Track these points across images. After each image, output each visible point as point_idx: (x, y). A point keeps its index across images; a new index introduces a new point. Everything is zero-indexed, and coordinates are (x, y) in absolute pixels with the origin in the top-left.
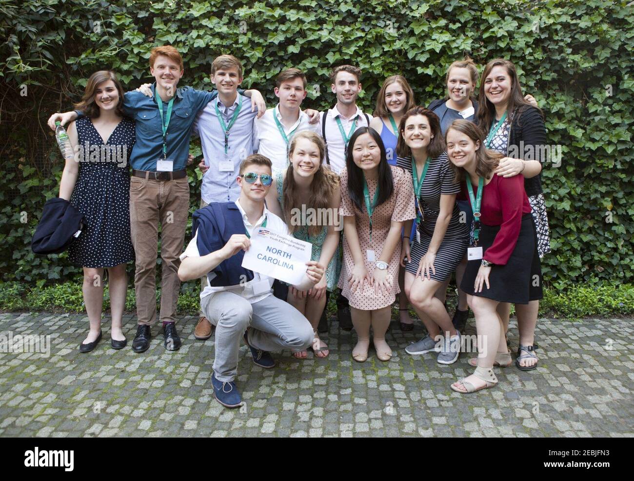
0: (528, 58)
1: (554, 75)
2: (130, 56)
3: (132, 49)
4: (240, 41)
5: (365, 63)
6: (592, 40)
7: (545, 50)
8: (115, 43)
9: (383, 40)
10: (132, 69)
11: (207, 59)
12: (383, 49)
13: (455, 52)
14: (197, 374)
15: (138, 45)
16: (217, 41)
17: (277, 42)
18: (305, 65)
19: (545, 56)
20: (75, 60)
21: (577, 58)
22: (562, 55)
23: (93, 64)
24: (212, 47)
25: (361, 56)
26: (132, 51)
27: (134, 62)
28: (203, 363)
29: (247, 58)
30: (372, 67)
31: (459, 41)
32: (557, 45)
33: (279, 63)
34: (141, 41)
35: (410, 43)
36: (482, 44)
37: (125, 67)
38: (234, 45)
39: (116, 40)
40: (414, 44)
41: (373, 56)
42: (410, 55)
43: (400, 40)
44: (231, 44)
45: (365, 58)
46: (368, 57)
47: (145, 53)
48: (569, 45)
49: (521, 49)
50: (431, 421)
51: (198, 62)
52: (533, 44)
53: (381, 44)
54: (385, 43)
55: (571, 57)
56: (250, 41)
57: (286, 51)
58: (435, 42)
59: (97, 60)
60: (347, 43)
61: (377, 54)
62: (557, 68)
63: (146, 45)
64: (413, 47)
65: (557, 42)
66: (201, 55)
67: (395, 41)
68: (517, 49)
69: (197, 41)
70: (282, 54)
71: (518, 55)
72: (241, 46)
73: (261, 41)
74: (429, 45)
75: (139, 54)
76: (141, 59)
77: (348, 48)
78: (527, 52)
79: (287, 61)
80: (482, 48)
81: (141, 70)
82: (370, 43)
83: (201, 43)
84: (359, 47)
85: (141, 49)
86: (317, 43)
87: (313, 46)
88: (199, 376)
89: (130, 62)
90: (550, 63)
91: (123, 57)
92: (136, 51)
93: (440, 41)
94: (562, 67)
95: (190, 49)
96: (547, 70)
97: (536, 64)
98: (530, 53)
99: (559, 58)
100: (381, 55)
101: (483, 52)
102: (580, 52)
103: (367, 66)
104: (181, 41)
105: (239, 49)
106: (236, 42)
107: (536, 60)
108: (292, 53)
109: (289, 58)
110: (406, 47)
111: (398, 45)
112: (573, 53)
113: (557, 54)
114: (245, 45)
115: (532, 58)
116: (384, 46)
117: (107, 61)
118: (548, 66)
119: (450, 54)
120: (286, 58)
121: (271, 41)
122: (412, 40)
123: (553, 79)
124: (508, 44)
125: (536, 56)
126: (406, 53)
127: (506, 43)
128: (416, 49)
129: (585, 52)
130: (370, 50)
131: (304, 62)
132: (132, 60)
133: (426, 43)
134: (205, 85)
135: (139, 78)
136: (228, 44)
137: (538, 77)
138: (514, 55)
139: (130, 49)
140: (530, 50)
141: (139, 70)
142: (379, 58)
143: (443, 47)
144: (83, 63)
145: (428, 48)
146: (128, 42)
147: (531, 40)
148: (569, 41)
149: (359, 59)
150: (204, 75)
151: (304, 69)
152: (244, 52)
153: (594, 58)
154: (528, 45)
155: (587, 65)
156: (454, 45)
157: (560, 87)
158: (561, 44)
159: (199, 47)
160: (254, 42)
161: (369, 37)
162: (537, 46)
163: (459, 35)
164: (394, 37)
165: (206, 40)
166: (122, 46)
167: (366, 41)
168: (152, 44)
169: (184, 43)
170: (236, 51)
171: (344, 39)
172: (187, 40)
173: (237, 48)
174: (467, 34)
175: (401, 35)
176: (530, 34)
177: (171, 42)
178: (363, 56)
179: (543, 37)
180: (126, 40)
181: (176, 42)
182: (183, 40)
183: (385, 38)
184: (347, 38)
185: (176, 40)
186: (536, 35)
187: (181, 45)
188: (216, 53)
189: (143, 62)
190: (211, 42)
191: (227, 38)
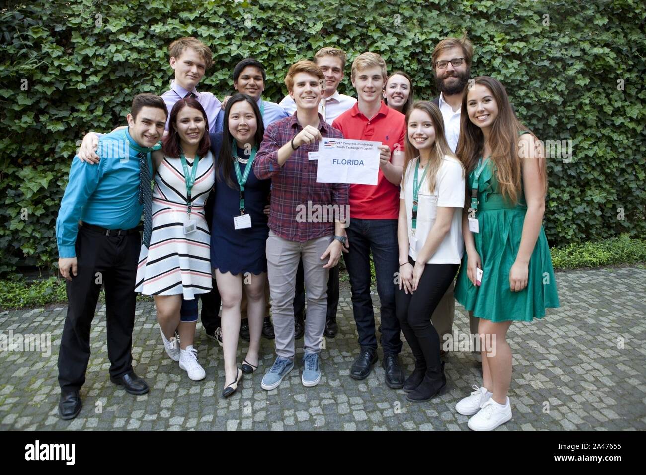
0: (406, 68)
1: (427, 83)
2: (50, 68)
3: (52, 61)
4: (157, 55)
5: (270, 74)
7: (419, 62)
8: (34, 56)
9: (285, 54)
10: (53, 81)
11: (126, 72)
12: (285, 61)
14: (141, 354)
15: (59, 57)
16: (135, 55)
18: (216, 76)
19: (419, 67)
23: (13, 76)
24: (130, 61)
25: (266, 68)
26: (52, 63)
27: (54, 74)
28: (145, 344)
29: (164, 71)
30: (276, 78)
32: (429, 58)
34: (60, 54)
37: (47, 79)
38: (151, 59)
39: (35, 53)
40: (312, 57)
41: (277, 68)
43: (299, 54)
44: (149, 58)
45: (270, 70)
46: (273, 69)
47: (66, 66)
49: (400, 61)
50: (338, 373)
51: (118, 74)
52: (410, 56)
53: (283, 57)
54: (286, 56)
59: (17, 72)
61: (280, 67)
62: (429, 76)
63: (65, 58)
65: (429, 55)
66: (120, 68)
67: (294, 55)
68: (397, 61)
69: (115, 55)
71: (398, 66)
72: (158, 60)
75: (59, 66)
76: (62, 70)
78: (405, 64)
81: (63, 82)
82: (273, 56)
83: (120, 57)
84: (264, 60)
85: (62, 61)
86: (226, 57)
87: (223, 59)
88: (143, 355)
89: (50, 74)
90: (424, 72)
91: (44, 69)
92: (56, 63)
95: (110, 63)
96: (422, 79)
97: (412, 73)
100: (283, 67)
103: (272, 77)
104: (100, 55)
105: (156, 62)
106: (153, 56)
107: (413, 70)
114: (161, 59)
115: (409, 68)
116: (285, 59)
117: (27, 72)
118: (422, 75)
122: (310, 55)
123: (427, 86)
124: (390, 57)
125: (412, 66)
127: (388, 56)
130: (274, 62)
131: (216, 73)
132: (53, 72)
134: (126, 95)
135: (61, 89)
136: (145, 58)
138: (394, 66)
139: (50, 62)
140: (407, 62)
141: (61, 82)
142: (282, 69)
144: (3, 74)
146: (48, 55)
147: (408, 53)
150: (124, 85)
151: (216, 81)
152: (161, 65)
154: (405, 58)
157: (432, 92)
159: (118, 61)
161: (272, 51)
162: (413, 58)
163: (348, 48)
164: (294, 51)
165: (125, 54)
166: (42, 59)
167: (270, 55)
168: (71, 57)
169: (104, 57)
170: (154, 64)
171: (251, 54)
172: (105, 53)
173: (154, 62)
174: (355, 48)
175: (300, 49)
176: (407, 48)
177: (91, 55)
178: (268, 68)
179: (417, 51)
180: (45, 53)
181: (95, 56)
182: (102, 54)
183: (286, 52)
184: (253, 52)
185: (95, 53)
186: (412, 49)
187: (100, 58)
188: (135, 66)
189: (64, 74)
190: (129, 56)
191: (145, 52)
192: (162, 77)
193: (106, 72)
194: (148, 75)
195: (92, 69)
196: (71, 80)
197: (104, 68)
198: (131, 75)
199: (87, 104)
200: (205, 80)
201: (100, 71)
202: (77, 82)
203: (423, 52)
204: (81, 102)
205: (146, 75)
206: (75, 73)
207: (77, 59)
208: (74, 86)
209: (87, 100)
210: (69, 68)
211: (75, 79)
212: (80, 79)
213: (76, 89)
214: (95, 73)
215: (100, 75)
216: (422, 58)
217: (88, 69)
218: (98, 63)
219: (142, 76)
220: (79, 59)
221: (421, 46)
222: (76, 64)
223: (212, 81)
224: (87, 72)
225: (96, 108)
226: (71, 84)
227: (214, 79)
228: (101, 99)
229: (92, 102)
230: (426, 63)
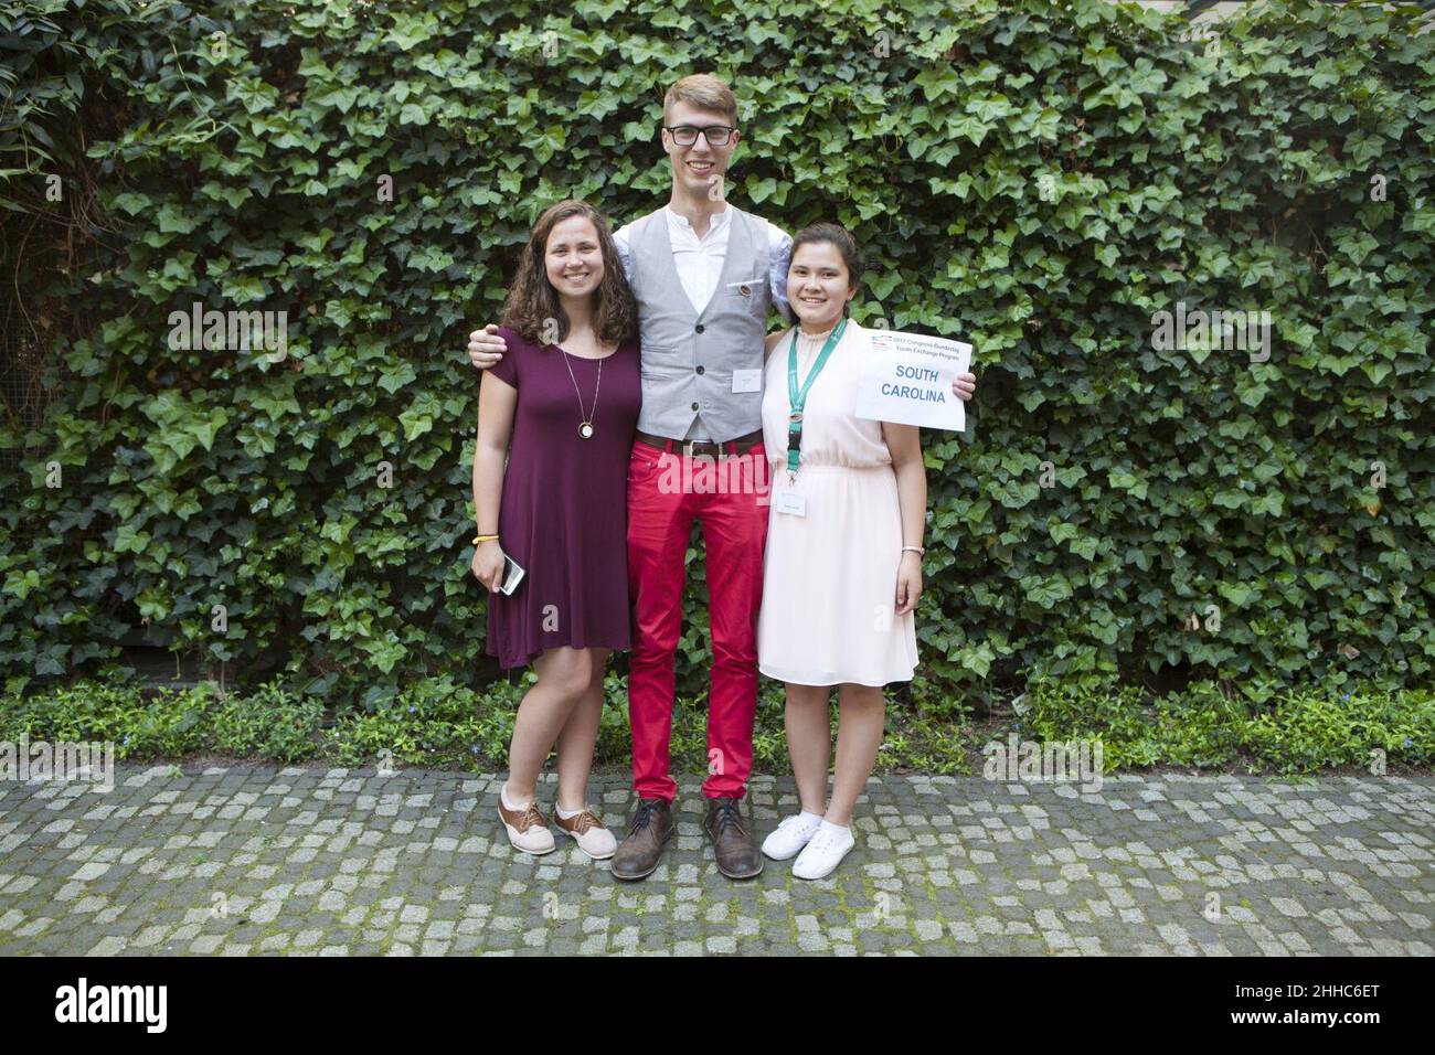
0: (1190, 158)
1: (1248, 198)
2: (243, 141)
3: (249, 124)
4: (511, 111)
5: (807, 167)
6: (1342, 118)
7: (1228, 139)
8: (206, 110)
9: (851, 114)
10: (248, 173)
11: (430, 153)
12: (851, 133)
13: (1021, 143)
15: (265, 114)
16: (455, 110)
17: (599, 115)
19: (1228, 153)
20: (107, 148)
21: (1304, 158)
22: (1269, 151)
23: (153, 159)
24: (442, 124)
25: (796, 149)
26: (248, 129)
27: (252, 156)
29: (529, 153)
30: (824, 178)
31: (1029, 119)
32: (1256, 128)
33: (603, 164)
34: (269, 104)
35: (915, 121)
36: (1081, 123)
37: (233, 168)
38: (496, 121)
39: (210, 103)
40: (925, 123)
41: (827, 150)
42: (915, 151)
43: (889, 112)
44: (490, 118)
45: (807, 156)
46: (816, 151)
47: (281, 135)
48: (1285, 128)
49: (1174, 137)
51: (410, 158)
52: (1201, 124)
53: (845, 122)
54: (855, 120)
55: (1292, 157)
56: (537, 111)
57: (620, 136)
58: (973, 120)
59: (163, 149)
60: (765, 119)
61: (836, 147)
62: (1256, 181)
63: (282, 115)
64: (922, 130)
65: (1257, 120)
66: (415, 142)
67: (877, 117)
68: (1164, 137)
69: (406, 108)
70: (610, 141)
71: (1166, 151)
72: (513, 122)
73: (561, 110)
74: (958, 127)
75: (265, 136)
76: (271, 147)
77: (768, 130)
78: (1187, 145)
79: (620, 158)
80: (1082, 134)
81: (273, 175)
82: (819, 118)
83: (416, 115)
84: (794, 128)
85: (272, 124)
89: (243, 155)
90: (1239, 169)
91: (227, 144)
92: (258, 129)
93: (986, 119)
94: (1267, 180)
95: (390, 128)
96: (1233, 187)
97: (1207, 171)
98: (1194, 146)
99: (1261, 158)
100: (845, 149)
101: (1082, 143)
102: (1311, 144)
103: (813, 175)
104: (367, 108)
105: (510, 129)
106: (502, 113)
107: (1208, 162)
108: (636, 141)
109: (626, 152)
110: (905, 130)
111: (885, 126)
112: (1294, 147)
113: (1258, 147)
114: (523, 121)
115: (1198, 158)
116: (852, 127)
117: (186, 152)
118: (1235, 177)
119: (1008, 147)
120: (620, 151)
121: (585, 111)
122: (920, 115)
123: (1247, 208)
124: (1143, 124)
125: (1208, 153)
126: (906, 144)
127: (1138, 123)
128: (928, 136)
129: (1323, 145)
130: (820, 136)
132: (249, 150)
133: (951, 122)
134: (426, 214)
135: (265, 193)
136: (482, 117)
137: (1212, 203)
138: (1156, 151)
139: (243, 125)
140: (1193, 140)
141: (267, 176)
142: (841, 155)
143: (992, 132)
144: (129, 156)
145: (954, 134)
146: (239, 106)
147: (1197, 116)
148: (1286, 117)
149: (794, 157)
150: (423, 188)
152: (520, 137)
153: (1342, 158)
154: (1189, 128)
155: (1326, 176)
156: (1017, 128)
157: (1260, 224)
158: (1268, 125)
159: (412, 123)
160: (543, 112)
161: (818, 104)
162: (1210, 130)
163: (1027, 101)
164: (876, 106)
165: (430, 107)
166: (225, 117)
167: (810, 114)
168: (296, 113)
169: (376, 113)
170: (501, 134)
171: (759, 111)
172: (381, 103)
173: (504, 127)
174: (1046, 99)
175: (892, 101)
176: (1194, 102)
177: (344, 108)
178: (803, 151)
179: (1225, 108)
180: (233, 103)
181: (356, 111)
182: (372, 105)
183: (855, 109)
184: (765, 106)
185: (355, 104)
186: (1208, 105)
187: (368, 117)
188: (454, 139)
189: (275, 156)
190: (441, 111)
191: (480, 102)
192: (522, 169)
193: (378, 153)
194: (486, 163)
195: (344, 145)
196: (290, 172)
197: (376, 141)
198: (442, 161)
199: (327, 234)
200: (632, 178)
201: (364, 150)
202: (306, 177)
203: (1242, 112)
204: (312, 228)
205: (481, 161)
206: (302, 154)
207: (309, 118)
208: (296, 186)
209: (327, 224)
210: (287, 141)
211: (301, 168)
212: (313, 168)
213: (303, 194)
214: (352, 154)
215: (364, 160)
216: (1236, 129)
217: (335, 144)
218: (362, 128)
219: (470, 164)
220: (316, 118)
221: (1235, 96)
222: (308, 131)
223: (653, 182)
224: (333, 153)
225: (349, 243)
226: (291, 182)
227: (658, 177)
228: (361, 222)
229: (338, 229)
230: (1247, 143)
